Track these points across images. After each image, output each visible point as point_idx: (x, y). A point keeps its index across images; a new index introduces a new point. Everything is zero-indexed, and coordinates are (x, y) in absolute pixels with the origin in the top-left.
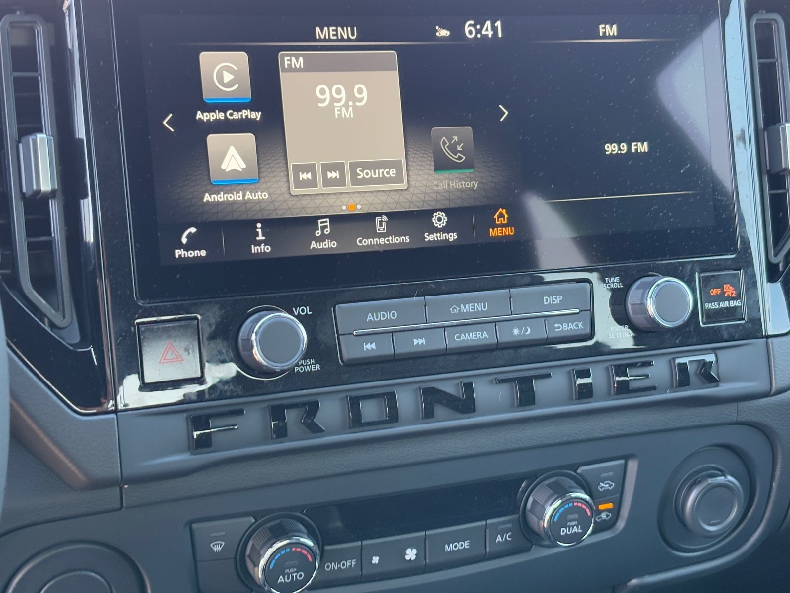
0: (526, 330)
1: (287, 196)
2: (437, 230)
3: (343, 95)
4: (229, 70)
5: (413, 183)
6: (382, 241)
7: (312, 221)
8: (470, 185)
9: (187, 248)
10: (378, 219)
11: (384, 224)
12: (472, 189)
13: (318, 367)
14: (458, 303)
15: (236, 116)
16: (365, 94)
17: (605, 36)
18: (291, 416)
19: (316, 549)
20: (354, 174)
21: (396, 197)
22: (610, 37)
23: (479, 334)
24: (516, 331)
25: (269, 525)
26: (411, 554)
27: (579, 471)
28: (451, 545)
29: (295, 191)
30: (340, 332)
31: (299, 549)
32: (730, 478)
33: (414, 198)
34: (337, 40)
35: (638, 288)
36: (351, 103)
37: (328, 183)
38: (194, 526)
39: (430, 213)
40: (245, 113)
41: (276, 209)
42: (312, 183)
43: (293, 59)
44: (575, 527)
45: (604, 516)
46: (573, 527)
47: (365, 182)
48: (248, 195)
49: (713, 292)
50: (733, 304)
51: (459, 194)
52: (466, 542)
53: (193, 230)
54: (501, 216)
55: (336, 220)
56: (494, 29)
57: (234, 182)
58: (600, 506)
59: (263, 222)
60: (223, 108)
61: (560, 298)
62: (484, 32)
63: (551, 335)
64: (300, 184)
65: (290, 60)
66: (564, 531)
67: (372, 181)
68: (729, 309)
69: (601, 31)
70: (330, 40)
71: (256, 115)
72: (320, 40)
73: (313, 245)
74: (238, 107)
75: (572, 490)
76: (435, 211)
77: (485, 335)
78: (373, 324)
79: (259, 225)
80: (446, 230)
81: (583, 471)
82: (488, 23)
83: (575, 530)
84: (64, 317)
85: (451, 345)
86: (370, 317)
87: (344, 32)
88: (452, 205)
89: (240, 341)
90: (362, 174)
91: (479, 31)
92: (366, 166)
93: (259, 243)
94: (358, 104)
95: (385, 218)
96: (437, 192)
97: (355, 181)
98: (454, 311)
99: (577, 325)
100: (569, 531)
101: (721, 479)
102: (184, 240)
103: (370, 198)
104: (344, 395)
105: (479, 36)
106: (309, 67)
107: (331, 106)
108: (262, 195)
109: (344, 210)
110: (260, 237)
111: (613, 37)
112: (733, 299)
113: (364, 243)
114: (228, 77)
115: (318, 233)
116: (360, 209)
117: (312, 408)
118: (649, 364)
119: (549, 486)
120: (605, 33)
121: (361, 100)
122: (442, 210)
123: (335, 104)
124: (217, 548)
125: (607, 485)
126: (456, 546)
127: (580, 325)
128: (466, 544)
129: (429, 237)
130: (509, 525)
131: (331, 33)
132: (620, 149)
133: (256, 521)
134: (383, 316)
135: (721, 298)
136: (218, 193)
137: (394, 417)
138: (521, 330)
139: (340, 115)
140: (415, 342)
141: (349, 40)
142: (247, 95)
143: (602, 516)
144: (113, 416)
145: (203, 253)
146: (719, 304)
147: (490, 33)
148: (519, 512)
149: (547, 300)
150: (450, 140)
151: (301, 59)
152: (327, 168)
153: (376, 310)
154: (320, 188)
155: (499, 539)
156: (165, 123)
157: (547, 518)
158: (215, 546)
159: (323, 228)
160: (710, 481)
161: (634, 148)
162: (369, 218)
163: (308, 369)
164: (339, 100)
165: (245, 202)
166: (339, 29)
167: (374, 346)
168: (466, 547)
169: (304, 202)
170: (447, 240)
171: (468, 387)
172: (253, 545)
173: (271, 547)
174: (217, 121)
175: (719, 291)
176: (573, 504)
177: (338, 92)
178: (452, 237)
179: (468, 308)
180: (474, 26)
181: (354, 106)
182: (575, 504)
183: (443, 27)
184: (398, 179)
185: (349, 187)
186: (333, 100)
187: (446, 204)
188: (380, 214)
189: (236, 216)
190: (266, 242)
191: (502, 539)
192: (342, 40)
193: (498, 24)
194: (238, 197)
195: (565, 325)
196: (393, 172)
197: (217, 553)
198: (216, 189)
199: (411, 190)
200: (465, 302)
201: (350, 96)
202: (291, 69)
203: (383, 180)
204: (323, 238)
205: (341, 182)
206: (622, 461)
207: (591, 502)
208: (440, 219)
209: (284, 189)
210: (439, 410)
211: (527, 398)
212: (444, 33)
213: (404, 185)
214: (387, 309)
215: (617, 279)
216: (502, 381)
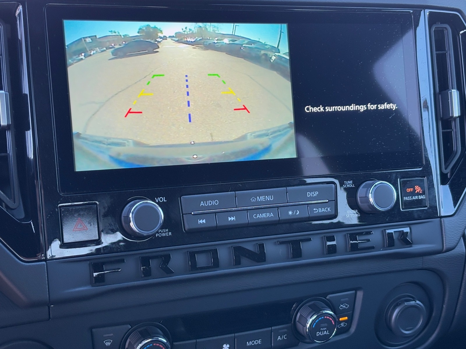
0: (297, 212)
13: (170, 234)
14: (256, 195)
18: (153, 264)
19: (168, 344)
23: (268, 215)
24: (290, 213)
25: (139, 330)
26: (226, 347)
27: (327, 298)
28: (250, 342)
30: (184, 213)
31: (158, 345)
32: (418, 302)
35: (363, 187)
38: (94, 330)
44: (325, 331)
45: (342, 324)
46: (324, 331)
49: (409, 190)
50: (420, 197)
52: (259, 340)
58: (340, 319)
61: (317, 193)
63: (311, 215)
66: (318, 334)
68: (418, 200)
75: (323, 309)
77: (272, 215)
78: (204, 208)
81: (330, 297)
83: (325, 333)
84: (14, 202)
85: (251, 221)
86: (202, 204)
89: (123, 218)
98: (253, 200)
99: (327, 210)
100: (322, 334)
101: (413, 303)
104: (186, 250)
112: (421, 194)
117: (167, 258)
118: (369, 233)
119: (309, 306)
124: (108, 344)
125: (345, 306)
126: (253, 343)
127: (329, 209)
128: (259, 342)
130: (285, 330)
133: (132, 327)
134: (209, 203)
135: (413, 194)
137: (216, 264)
138: (293, 212)
140: (230, 219)
143: (342, 325)
144: (44, 263)
146: (412, 198)
148: (291, 323)
149: (309, 194)
153: (205, 200)
155: (279, 338)
157: (308, 325)
158: (107, 342)
160: (406, 304)
163: (164, 235)
167: (204, 221)
168: (259, 343)
171: (261, 246)
172: (130, 342)
173: (141, 343)
175: (412, 189)
176: (324, 317)
179: (262, 198)
182: (325, 317)
191: (281, 338)
195: (320, 210)
197: (108, 347)
200: (260, 195)
206: (354, 292)
207: (335, 316)
210: (244, 260)
211: (297, 253)
214: (213, 199)
215: (351, 182)
216: (282, 243)
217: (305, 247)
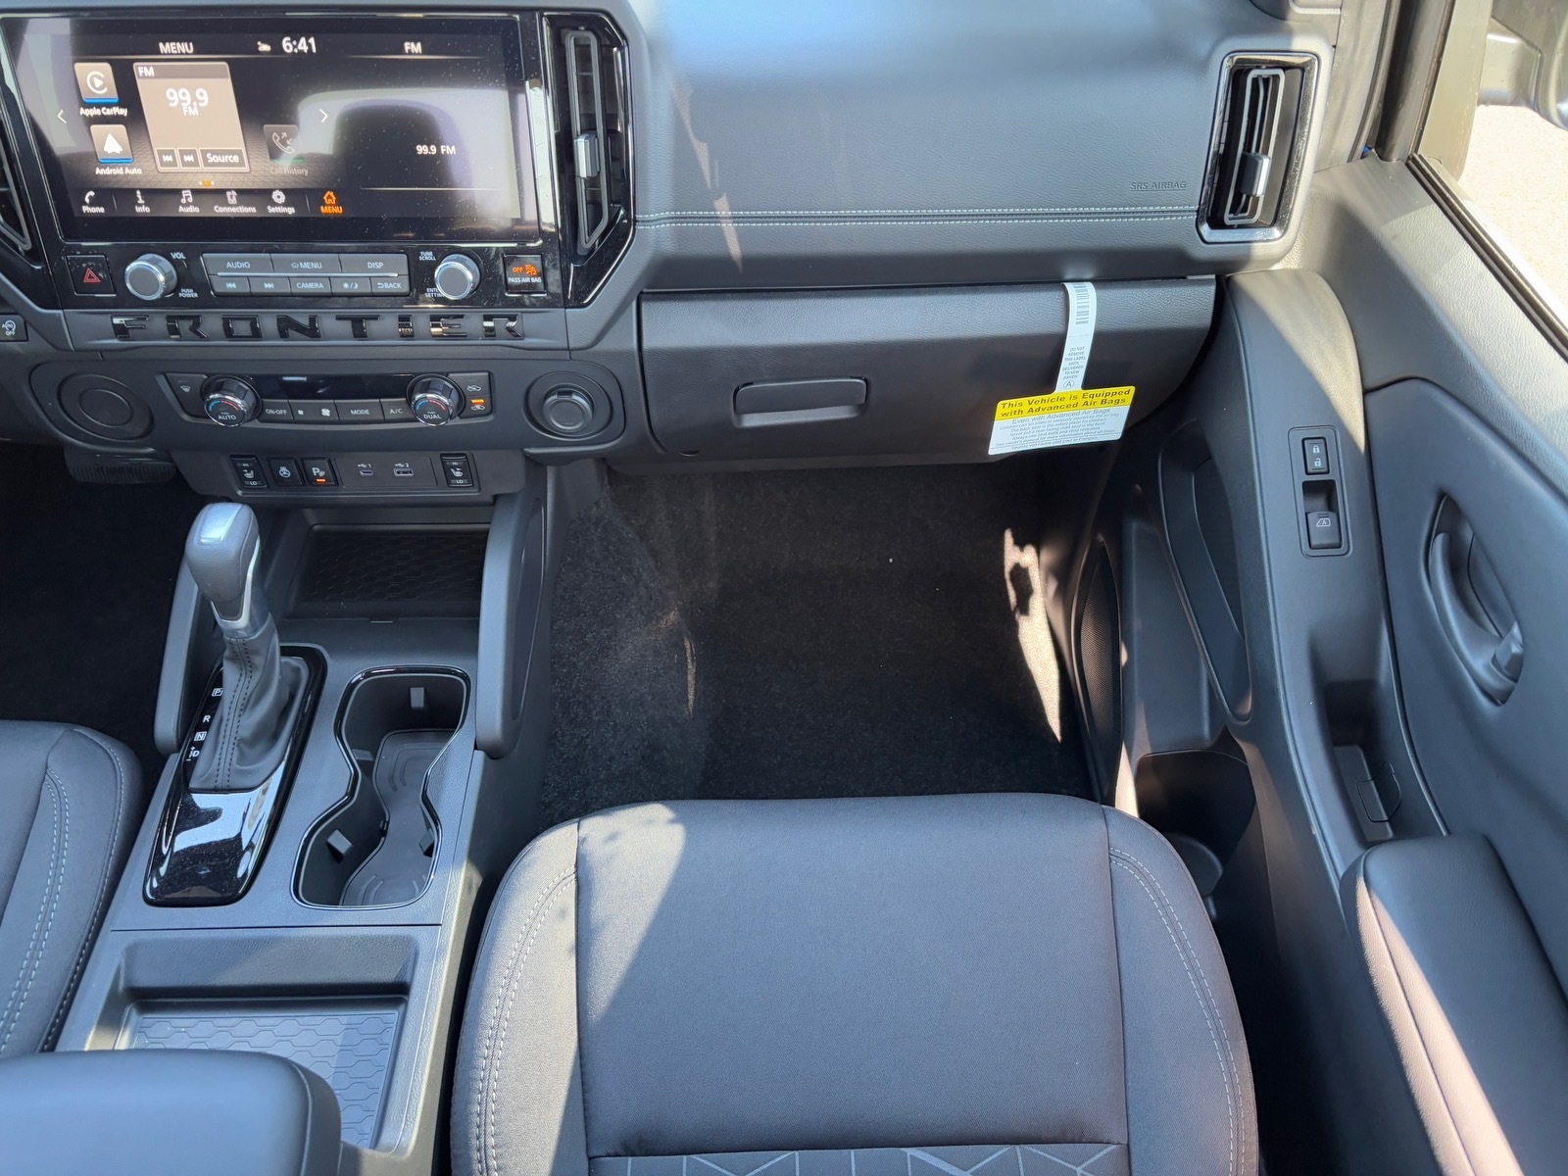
0: (354, 286)
1: (156, 173)
2: (277, 205)
3: (188, 97)
4: (99, 77)
5: (253, 168)
6: (233, 210)
7: (177, 192)
8: (301, 172)
9: (91, 205)
10: (228, 194)
11: (234, 198)
12: (303, 175)
13: (196, 295)
14: (298, 261)
15: (109, 112)
16: (206, 97)
17: (410, 53)
20: (205, 159)
21: (241, 177)
22: (415, 54)
23: (316, 285)
24: (346, 285)
26: (326, 412)
27: (450, 376)
28: (356, 410)
29: (162, 169)
30: (210, 273)
33: (256, 180)
34: (178, 54)
36: (195, 104)
37: (185, 164)
38: (168, 374)
39: (269, 192)
40: (116, 110)
41: (160, 182)
42: (174, 164)
43: (145, 69)
45: (478, 407)
47: (214, 164)
48: (127, 171)
49: (516, 269)
50: (534, 280)
51: (292, 178)
53: (92, 193)
54: (329, 197)
55: (195, 192)
56: (309, 45)
57: (114, 161)
58: (474, 400)
59: (142, 190)
60: (99, 106)
61: (381, 264)
62: (300, 47)
63: (375, 290)
64: (164, 164)
65: (144, 71)
67: (219, 164)
69: (407, 49)
70: (172, 54)
71: (124, 112)
72: (164, 54)
73: (181, 209)
74: (109, 105)
76: (275, 190)
77: (321, 285)
78: (231, 269)
79: (138, 192)
80: (286, 205)
82: (303, 40)
83: (435, 417)
85: (294, 291)
86: (227, 265)
87: (185, 48)
88: (288, 187)
90: (212, 159)
91: (295, 47)
92: (213, 153)
93: (140, 205)
94: (201, 104)
95: (234, 193)
96: (274, 176)
97: (207, 164)
98: (294, 266)
99: (395, 285)
101: (566, 398)
102: (87, 200)
103: (221, 177)
104: (220, 315)
105: (296, 51)
106: (159, 75)
107: (180, 106)
108: (136, 171)
109: (201, 185)
110: (141, 201)
111: (419, 54)
112: (534, 276)
113: (220, 210)
114: (98, 83)
115: (183, 201)
116: (213, 185)
117: (196, 321)
118: (461, 317)
120: (410, 51)
121: (203, 101)
122: (280, 190)
123: (183, 104)
124: (186, 390)
125: (475, 388)
126: (359, 412)
127: (399, 285)
128: (367, 412)
129: (272, 210)
130: (400, 404)
131: (173, 48)
132: (429, 150)
133: (208, 378)
134: (238, 265)
135: (522, 274)
136: (105, 168)
137: (258, 334)
138: (350, 285)
139: (188, 113)
140: (266, 286)
141: (187, 53)
142: (114, 96)
144: (60, 312)
145: (102, 210)
146: (521, 279)
147: (305, 49)
149: (371, 265)
150: (280, 135)
151: (151, 69)
152: (183, 153)
153: (234, 260)
154: (180, 168)
155: (392, 411)
156: (59, 116)
158: (184, 388)
159: (187, 197)
161: (443, 151)
162: (222, 192)
163: (189, 296)
164: (185, 101)
165: (125, 176)
166: (178, 44)
167: (234, 285)
169: (170, 177)
170: (286, 213)
171: (312, 320)
174: (96, 116)
175: (521, 268)
176: (429, 401)
177: (184, 94)
178: (291, 211)
179: (306, 265)
180: (291, 42)
181: (198, 106)
183: (264, 42)
184: (241, 164)
185: (202, 167)
186: (180, 101)
187: (284, 186)
188: (230, 190)
189: (110, 185)
190: (146, 205)
191: (394, 412)
192: (182, 53)
193: (312, 40)
194: (119, 171)
195: (386, 284)
196: (236, 159)
198: (103, 165)
199: (253, 173)
200: (303, 261)
201: (194, 99)
202: (144, 77)
203: (229, 164)
204: (187, 204)
205: (195, 163)
206: (485, 373)
208: (279, 197)
209: (153, 168)
210: (291, 332)
211: (359, 333)
212: (264, 48)
213: (246, 169)
214: (242, 260)
215: (431, 253)
216: (339, 318)
217: (371, 327)
